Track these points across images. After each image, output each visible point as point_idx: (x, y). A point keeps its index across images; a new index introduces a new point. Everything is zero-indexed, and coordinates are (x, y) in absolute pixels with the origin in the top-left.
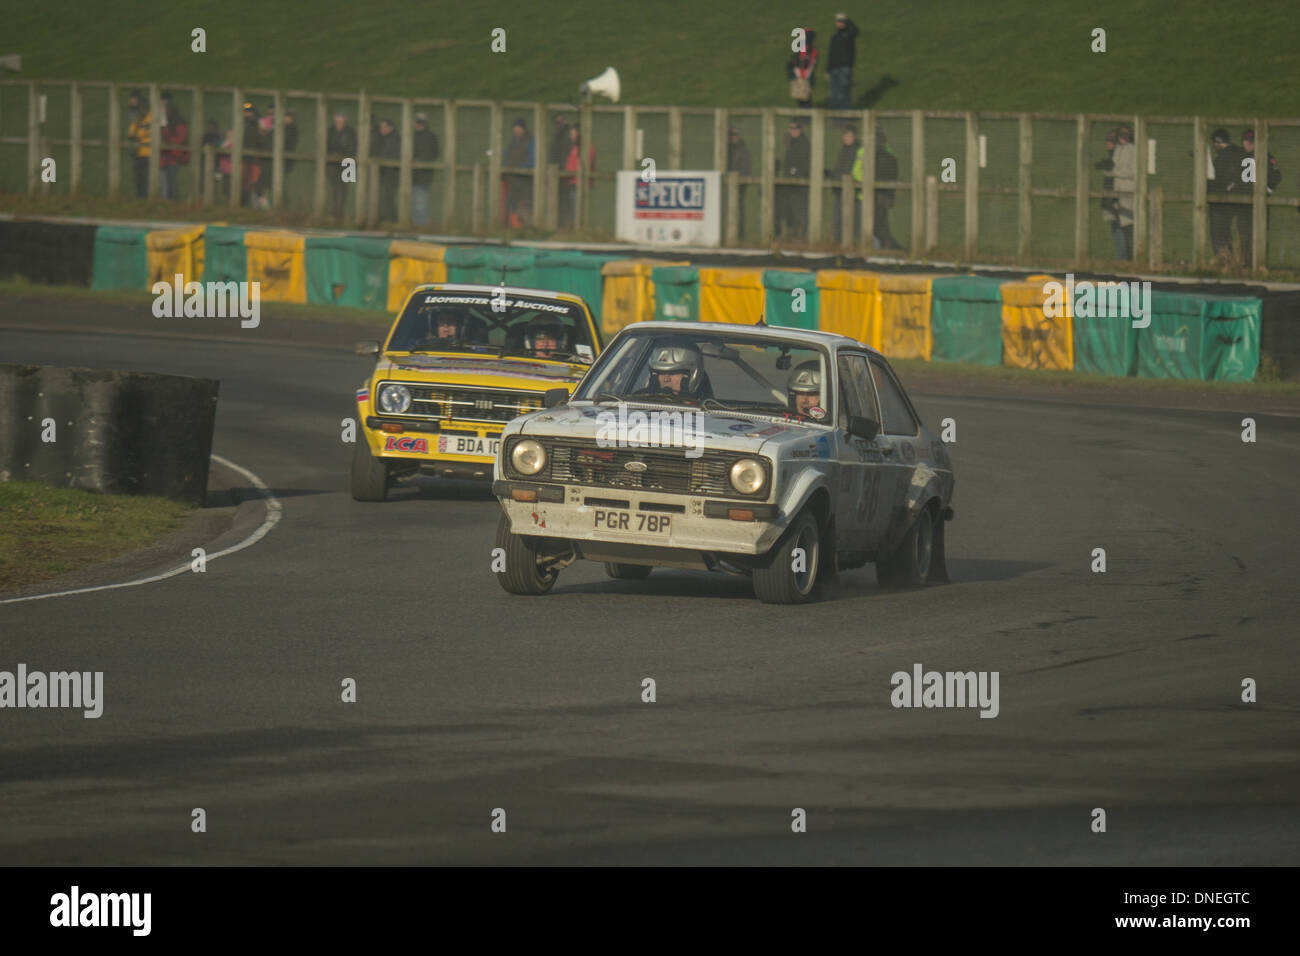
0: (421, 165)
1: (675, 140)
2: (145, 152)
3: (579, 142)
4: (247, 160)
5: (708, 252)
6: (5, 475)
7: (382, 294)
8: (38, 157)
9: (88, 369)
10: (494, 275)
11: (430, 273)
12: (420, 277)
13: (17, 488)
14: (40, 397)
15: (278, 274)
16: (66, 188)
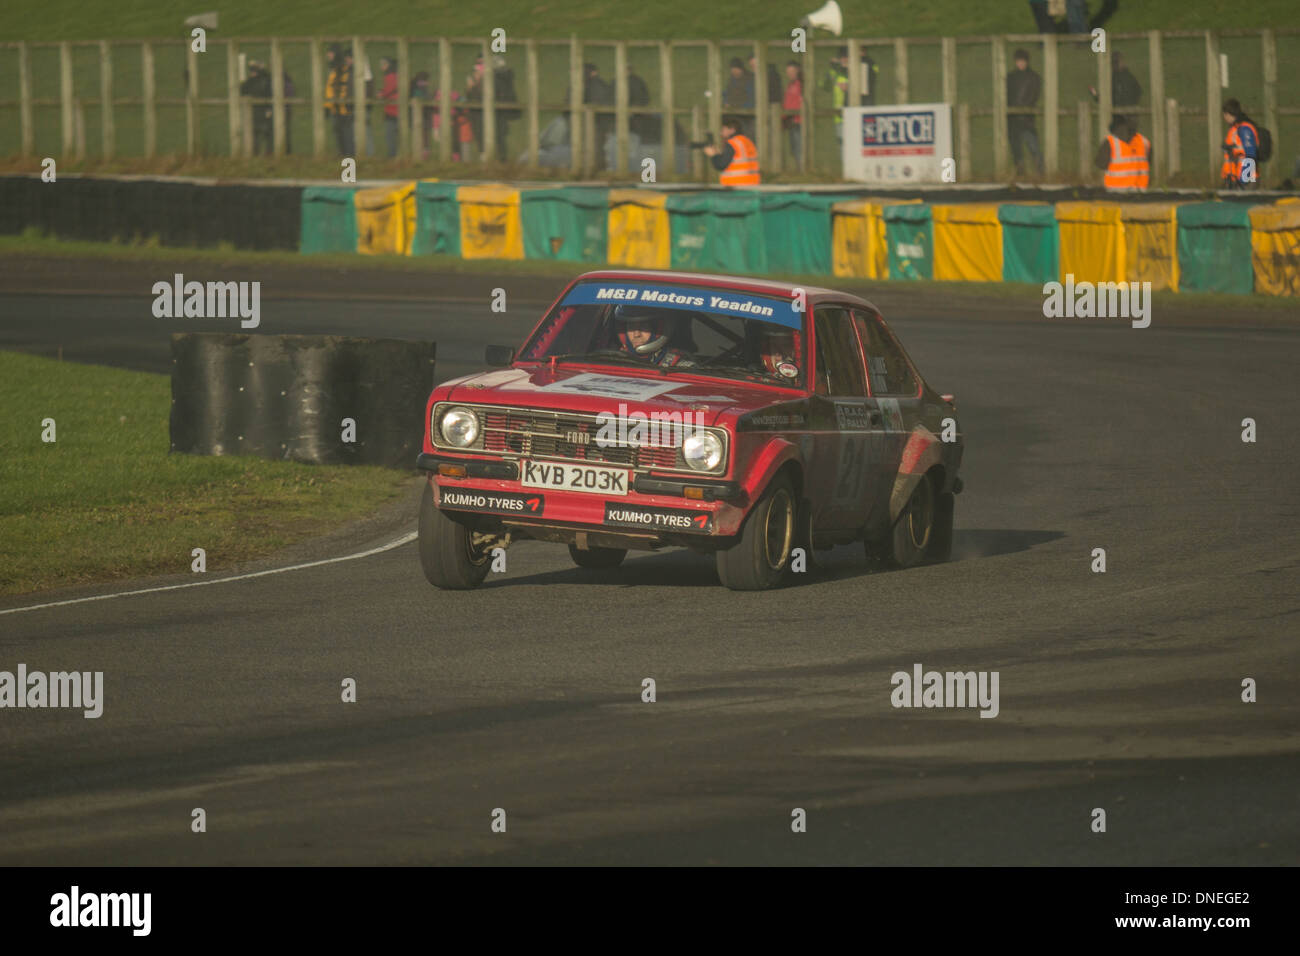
0: (637, 110)
1: (902, 72)
3: (800, 80)
4: (456, 113)
5: (941, 188)
6: (218, 449)
7: (603, 246)
8: (239, 118)
9: (299, 336)
10: (718, 221)
11: (651, 222)
12: (641, 227)
13: (231, 462)
14: (250, 367)
15: (493, 230)
16: (270, 149)
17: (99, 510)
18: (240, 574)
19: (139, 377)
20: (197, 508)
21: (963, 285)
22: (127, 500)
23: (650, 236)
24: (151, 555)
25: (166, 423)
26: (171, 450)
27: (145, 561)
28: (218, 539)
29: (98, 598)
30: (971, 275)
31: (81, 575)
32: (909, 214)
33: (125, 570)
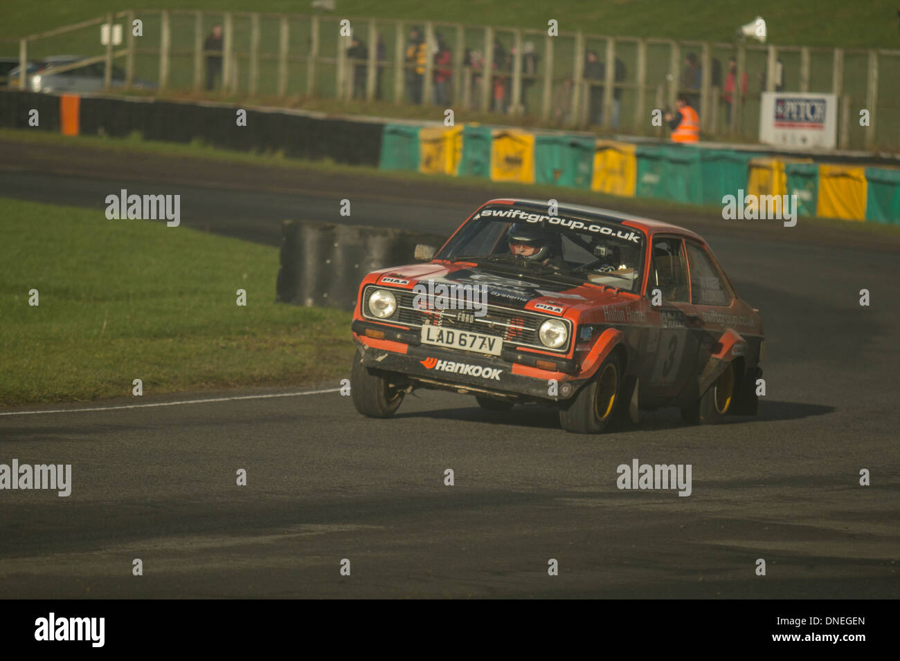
0: (619, 85)
1: (805, 71)
2: (420, 70)
3: (734, 71)
4: (494, 79)
5: (826, 153)
6: (309, 302)
7: (589, 178)
8: (344, 72)
9: (370, 228)
10: (670, 167)
11: (623, 164)
12: (617, 166)
13: (318, 311)
14: (334, 247)
15: (514, 161)
16: (364, 96)
17: (224, 339)
18: (317, 389)
19: (260, 248)
20: (291, 341)
21: (836, 223)
22: (243, 333)
23: (622, 173)
24: (256, 373)
25: (274, 280)
26: (277, 301)
27: (252, 377)
28: (304, 365)
29: (217, 400)
30: (843, 214)
31: (206, 383)
32: (803, 169)
33: (238, 381)
